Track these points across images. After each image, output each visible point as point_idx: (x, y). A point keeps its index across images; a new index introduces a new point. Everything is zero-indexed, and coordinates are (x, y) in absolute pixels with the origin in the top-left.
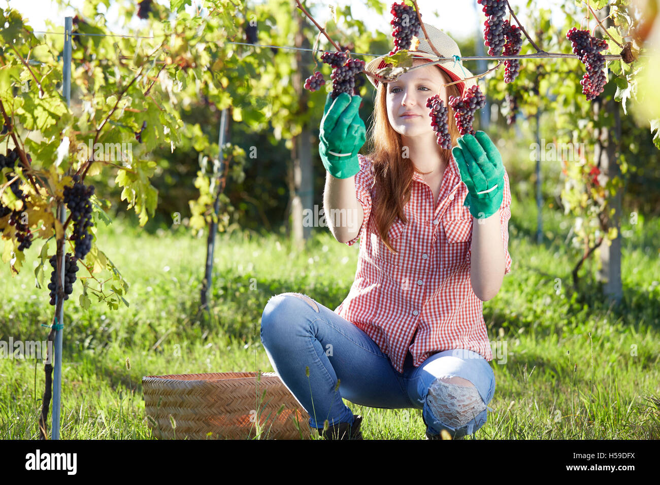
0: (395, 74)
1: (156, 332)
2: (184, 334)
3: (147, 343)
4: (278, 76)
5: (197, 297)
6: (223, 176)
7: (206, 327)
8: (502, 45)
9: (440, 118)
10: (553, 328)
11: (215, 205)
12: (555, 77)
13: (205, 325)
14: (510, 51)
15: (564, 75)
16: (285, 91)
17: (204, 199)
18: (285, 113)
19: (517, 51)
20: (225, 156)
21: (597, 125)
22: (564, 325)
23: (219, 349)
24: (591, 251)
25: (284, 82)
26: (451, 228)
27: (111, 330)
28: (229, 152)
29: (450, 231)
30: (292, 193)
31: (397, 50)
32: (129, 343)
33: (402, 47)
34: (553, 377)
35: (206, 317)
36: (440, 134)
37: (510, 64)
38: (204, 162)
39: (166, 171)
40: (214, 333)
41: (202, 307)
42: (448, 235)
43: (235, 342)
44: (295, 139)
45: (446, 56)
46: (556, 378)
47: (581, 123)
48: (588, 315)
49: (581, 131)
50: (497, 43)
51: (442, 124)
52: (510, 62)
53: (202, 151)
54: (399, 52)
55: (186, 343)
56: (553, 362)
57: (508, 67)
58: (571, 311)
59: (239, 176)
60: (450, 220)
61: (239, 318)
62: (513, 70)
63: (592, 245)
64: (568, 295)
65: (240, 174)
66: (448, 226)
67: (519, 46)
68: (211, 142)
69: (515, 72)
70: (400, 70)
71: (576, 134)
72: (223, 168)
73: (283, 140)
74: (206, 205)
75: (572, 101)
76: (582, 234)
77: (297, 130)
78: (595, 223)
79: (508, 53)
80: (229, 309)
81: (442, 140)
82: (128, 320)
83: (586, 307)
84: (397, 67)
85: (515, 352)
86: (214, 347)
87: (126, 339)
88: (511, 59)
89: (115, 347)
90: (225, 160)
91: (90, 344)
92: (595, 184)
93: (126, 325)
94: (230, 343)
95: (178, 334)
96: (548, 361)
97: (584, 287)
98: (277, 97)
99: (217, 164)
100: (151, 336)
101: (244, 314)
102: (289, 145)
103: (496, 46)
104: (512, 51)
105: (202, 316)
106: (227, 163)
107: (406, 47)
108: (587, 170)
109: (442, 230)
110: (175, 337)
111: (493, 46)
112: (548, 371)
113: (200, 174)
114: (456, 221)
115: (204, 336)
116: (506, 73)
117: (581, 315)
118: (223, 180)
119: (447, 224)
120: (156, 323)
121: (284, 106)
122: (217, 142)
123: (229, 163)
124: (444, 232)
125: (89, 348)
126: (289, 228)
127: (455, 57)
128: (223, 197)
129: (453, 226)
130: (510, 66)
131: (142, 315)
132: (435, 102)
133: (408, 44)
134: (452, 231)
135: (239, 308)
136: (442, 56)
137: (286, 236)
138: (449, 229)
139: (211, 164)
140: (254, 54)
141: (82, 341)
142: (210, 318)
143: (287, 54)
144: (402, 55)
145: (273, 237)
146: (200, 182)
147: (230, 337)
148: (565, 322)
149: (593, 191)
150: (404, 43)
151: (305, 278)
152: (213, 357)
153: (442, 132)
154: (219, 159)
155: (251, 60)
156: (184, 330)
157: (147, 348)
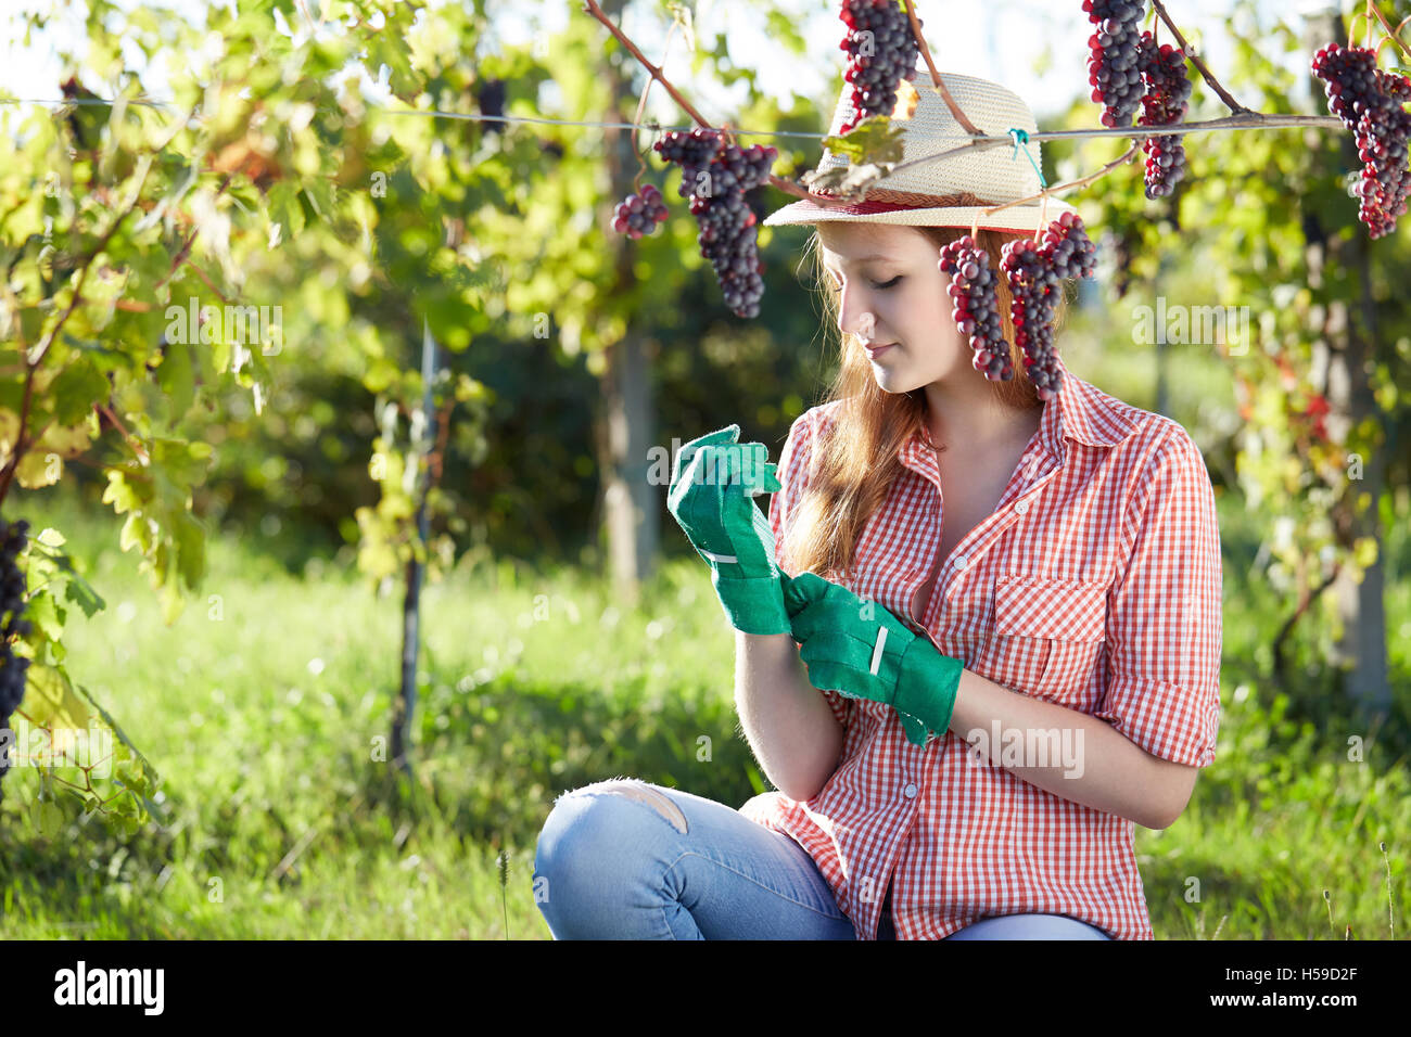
0: (857, 183)
1: (284, 829)
2: (350, 835)
3: (262, 860)
4: (567, 210)
5: (381, 741)
6: (434, 449)
7: (404, 813)
8: (1138, 97)
9: (980, 299)
10: (1237, 788)
11: (418, 517)
12: (1216, 189)
13: (401, 809)
14: (1160, 113)
15: (1235, 184)
16: (585, 244)
17: (394, 506)
18: (585, 293)
19: (1178, 113)
20: (439, 401)
21: (1320, 298)
22: (1261, 777)
23: (435, 868)
24: (1315, 595)
25: (581, 222)
26: (1014, 596)
27: (176, 830)
28: (448, 391)
29: (1007, 603)
30: (607, 473)
31: (859, 117)
32: (217, 861)
33: (873, 110)
34: (1254, 919)
35: (405, 791)
36: (982, 343)
37: (1161, 147)
38: (388, 416)
39: (325, 431)
40: (422, 831)
41: (395, 764)
42: (1000, 611)
43: (474, 851)
44: (611, 351)
45: (990, 132)
46: (1261, 920)
47: (1282, 294)
48: (1316, 747)
49: (1279, 314)
50: (1125, 92)
51: (985, 315)
52: (1161, 143)
53: (385, 392)
54: (866, 124)
55: (354, 858)
56: (1251, 879)
57: (1155, 155)
58: (1277, 743)
59: (472, 449)
60: (1018, 575)
61: (484, 788)
62: (1168, 163)
63: (1315, 581)
64: (1265, 703)
65: (475, 443)
66: (1006, 589)
67: (1181, 98)
68: (403, 369)
69: (1173, 168)
70: (869, 170)
71: (1268, 321)
72: (434, 428)
73: (583, 357)
74: (399, 521)
75: (1257, 242)
76: (1291, 555)
77: (614, 329)
78: (1320, 529)
79: (1151, 119)
80: (462, 763)
81: (988, 359)
82: (217, 801)
83: (1309, 733)
84: (861, 164)
85: (1154, 855)
86: (424, 866)
87: (210, 852)
88: (1162, 133)
89: (181, 876)
90: (439, 411)
91: (122, 869)
92: (1318, 437)
93: (212, 814)
94: (462, 853)
95: (339, 834)
96: (1237, 875)
97: (1299, 684)
98: (564, 259)
99: (419, 421)
100: (272, 840)
101: (497, 776)
102: (597, 364)
103: (1121, 100)
104: (1163, 114)
105: (395, 787)
106: (444, 420)
107: (884, 108)
108: (1300, 404)
109: (989, 595)
110: (331, 841)
111: (1114, 101)
112: (1241, 904)
113: (383, 445)
114: (1032, 580)
115: (400, 837)
116: (1150, 173)
117: (1299, 751)
118: (437, 458)
119: (1005, 583)
120: (283, 807)
121: (581, 277)
122: (418, 368)
123: (450, 418)
124: (993, 601)
125: (119, 879)
126: (603, 551)
127: (1014, 134)
128: (435, 497)
129: (1020, 590)
130: (1160, 152)
131: (254, 787)
132: (964, 256)
133: (889, 101)
134: (1014, 604)
135: (482, 760)
136: (981, 133)
137: (594, 571)
138: (1007, 596)
139: (404, 421)
140: (499, 157)
141: (105, 861)
142: (413, 794)
143: (586, 159)
144: (874, 132)
145: (565, 577)
146: (383, 465)
147: (461, 840)
148: (1263, 768)
149: (1315, 454)
150: (878, 99)
151: (639, 684)
152: (419, 892)
153: (986, 336)
154: (425, 410)
155: (494, 170)
156: (352, 823)
157: (261, 873)
